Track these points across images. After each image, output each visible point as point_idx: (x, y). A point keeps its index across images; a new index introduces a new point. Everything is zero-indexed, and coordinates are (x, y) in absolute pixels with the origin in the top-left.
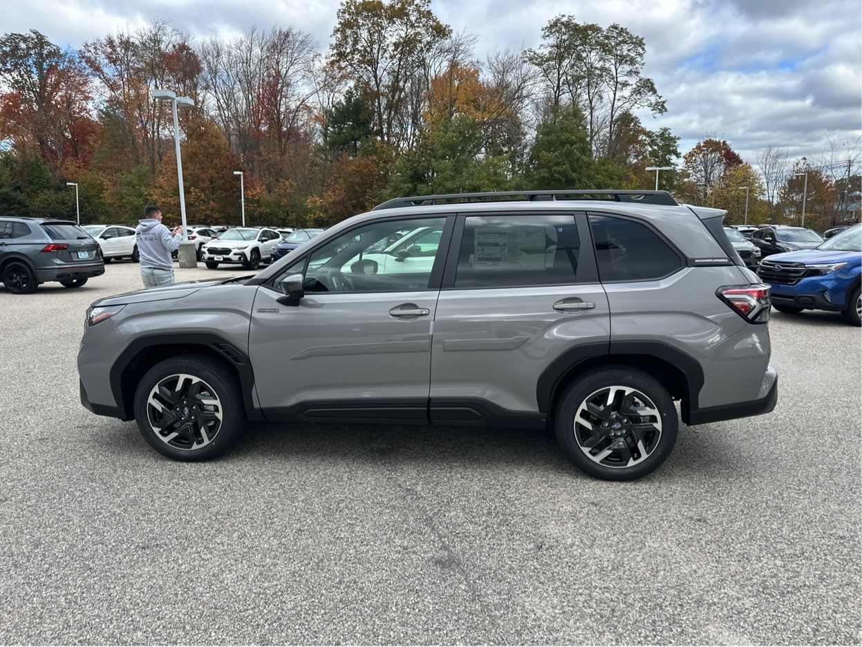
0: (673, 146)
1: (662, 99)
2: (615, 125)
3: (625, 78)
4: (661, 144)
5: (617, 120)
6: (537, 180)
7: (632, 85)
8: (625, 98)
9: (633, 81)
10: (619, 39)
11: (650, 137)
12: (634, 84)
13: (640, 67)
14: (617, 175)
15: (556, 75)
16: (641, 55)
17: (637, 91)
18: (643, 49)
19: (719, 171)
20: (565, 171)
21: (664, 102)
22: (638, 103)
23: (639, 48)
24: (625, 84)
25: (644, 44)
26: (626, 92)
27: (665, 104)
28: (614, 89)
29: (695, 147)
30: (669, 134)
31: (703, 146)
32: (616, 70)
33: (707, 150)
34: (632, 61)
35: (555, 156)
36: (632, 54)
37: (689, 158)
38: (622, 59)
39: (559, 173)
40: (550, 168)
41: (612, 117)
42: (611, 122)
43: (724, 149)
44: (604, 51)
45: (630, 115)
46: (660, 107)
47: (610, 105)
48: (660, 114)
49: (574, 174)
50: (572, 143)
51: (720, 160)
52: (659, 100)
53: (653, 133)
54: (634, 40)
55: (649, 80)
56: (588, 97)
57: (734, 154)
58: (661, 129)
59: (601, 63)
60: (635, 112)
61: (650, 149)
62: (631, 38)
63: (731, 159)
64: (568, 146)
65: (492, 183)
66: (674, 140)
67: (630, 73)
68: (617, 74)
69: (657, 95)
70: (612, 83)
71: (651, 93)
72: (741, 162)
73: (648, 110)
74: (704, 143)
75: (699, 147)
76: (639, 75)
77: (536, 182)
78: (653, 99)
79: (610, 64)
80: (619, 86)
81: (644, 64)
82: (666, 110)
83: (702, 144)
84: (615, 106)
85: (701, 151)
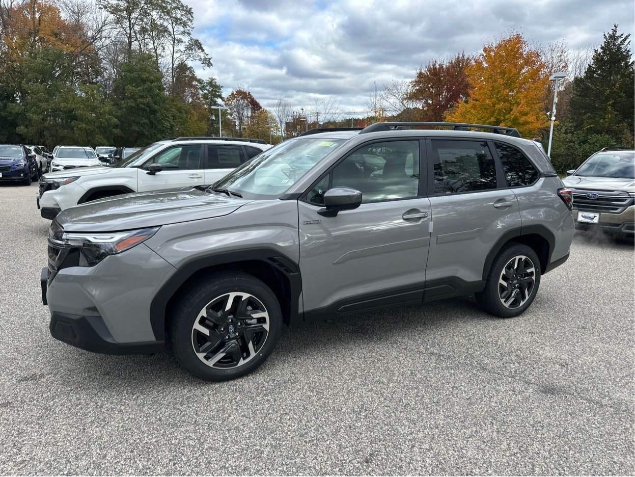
0: (219, 92)
1: (208, 57)
2: (175, 71)
3: (180, 37)
4: (210, 90)
5: (177, 68)
6: (126, 108)
7: (185, 42)
8: (182, 52)
9: (186, 39)
10: (174, 5)
11: (200, 83)
12: (187, 42)
13: (191, 29)
14: (184, 110)
15: (128, 24)
16: (191, 21)
17: (189, 48)
18: (192, 17)
19: (248, 113)
20: (148, 103)
21: (210, 59)
22: (191, 56)
23: (189, 15)
24: (180, 41)
25: (192, 13)
26: (182, 47)
27: (211, 61)
28: (172, 43)
29: (230, 94)
30: (215, 83)
31: (236, 94)
32: (173, 29)
33: (239, 97)
34: (185, 25)
35: (139, 90)
36: (185, 19)
37: (227, 101)
38: (177, 21)
39: (144, 104)
40: (135, 100)
41: (173, 65)
42: (172, 69)
43: (249, 98)
44: (163, 12)
45: (186, 65)
46: (208, 62)
47: (171, 55)
48: (208, 68)
49: (156, 106)
50: (152, 82)
51: (248, 105)
52: (206, 57)
53: (203, 81)
54: (185, 8)
55: (198, 40)
56: (153, 47)
57: (256, 102)
58: (209, 78)
59: (161, 21)
60: (189, 63)
61: (201, 92)
62: (182, 6)
63: (255, 106)
64: (149, 83)
65: (87, 107)
66: (219, 87)
67: (183, 33)
68: (174, 32)
69: (205, 53)
70: (170, 38)
71: (200, 50)
72: (261, 108)
73: (199, 63)
74: (236, 92)
75: (233, 94)
76: (191, 35)
77: (124, 110)
78: (202, 55)
79: (168, 24)
80: (176, 42)
81: (193, 28)
82: (212, 65)
83: (235, 93)
84: (174, 57)
85: (235, 97)
